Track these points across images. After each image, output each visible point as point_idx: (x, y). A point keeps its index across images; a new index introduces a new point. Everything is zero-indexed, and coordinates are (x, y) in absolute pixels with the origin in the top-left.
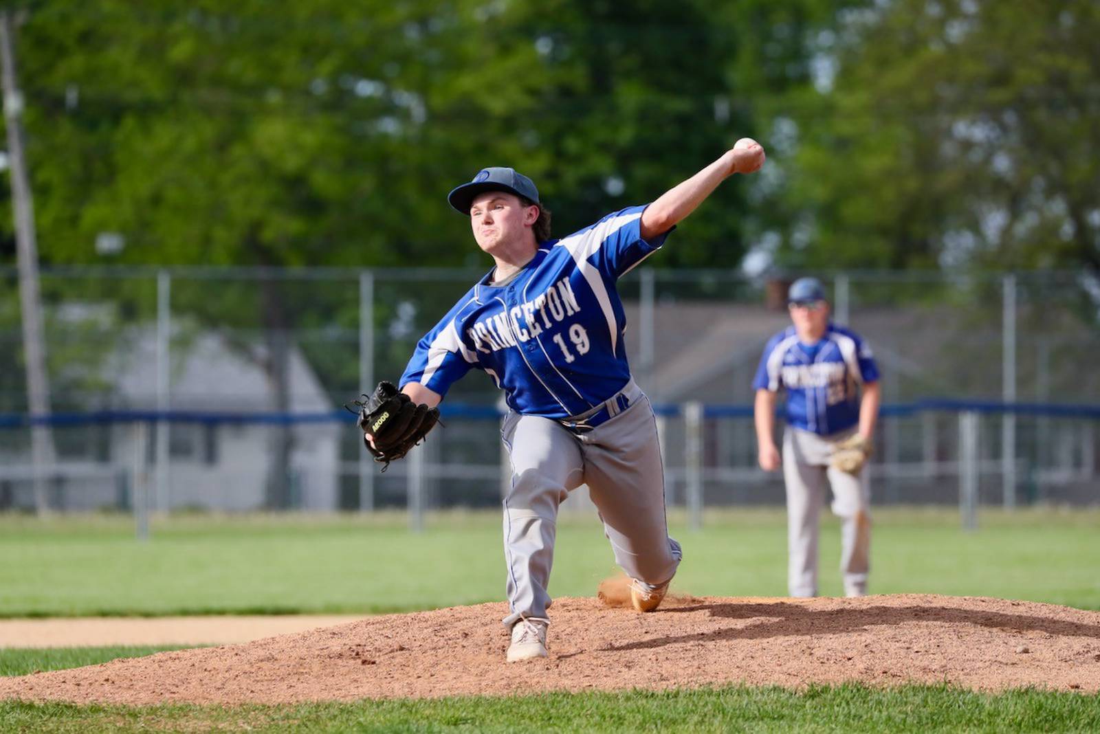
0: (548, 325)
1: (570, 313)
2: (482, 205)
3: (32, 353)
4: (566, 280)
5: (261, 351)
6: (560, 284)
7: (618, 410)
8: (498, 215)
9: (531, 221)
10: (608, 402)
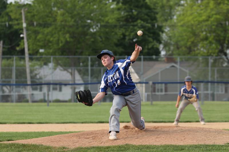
0: (114, 80)
1: (118, 78)
2: (103, 58)
3: (28, 71)
4: (117, 71)
5: (70, 70)
6: (116, 72)
7: (132, 93)
8: (106, 60)
9: (113, 60)
10: (131, 91)
